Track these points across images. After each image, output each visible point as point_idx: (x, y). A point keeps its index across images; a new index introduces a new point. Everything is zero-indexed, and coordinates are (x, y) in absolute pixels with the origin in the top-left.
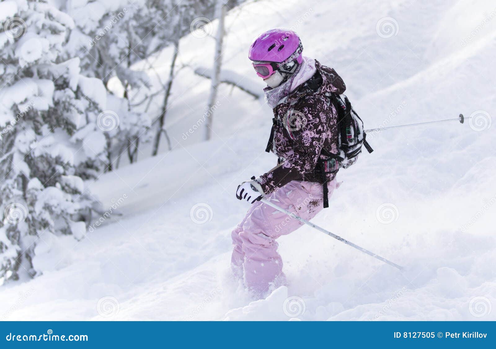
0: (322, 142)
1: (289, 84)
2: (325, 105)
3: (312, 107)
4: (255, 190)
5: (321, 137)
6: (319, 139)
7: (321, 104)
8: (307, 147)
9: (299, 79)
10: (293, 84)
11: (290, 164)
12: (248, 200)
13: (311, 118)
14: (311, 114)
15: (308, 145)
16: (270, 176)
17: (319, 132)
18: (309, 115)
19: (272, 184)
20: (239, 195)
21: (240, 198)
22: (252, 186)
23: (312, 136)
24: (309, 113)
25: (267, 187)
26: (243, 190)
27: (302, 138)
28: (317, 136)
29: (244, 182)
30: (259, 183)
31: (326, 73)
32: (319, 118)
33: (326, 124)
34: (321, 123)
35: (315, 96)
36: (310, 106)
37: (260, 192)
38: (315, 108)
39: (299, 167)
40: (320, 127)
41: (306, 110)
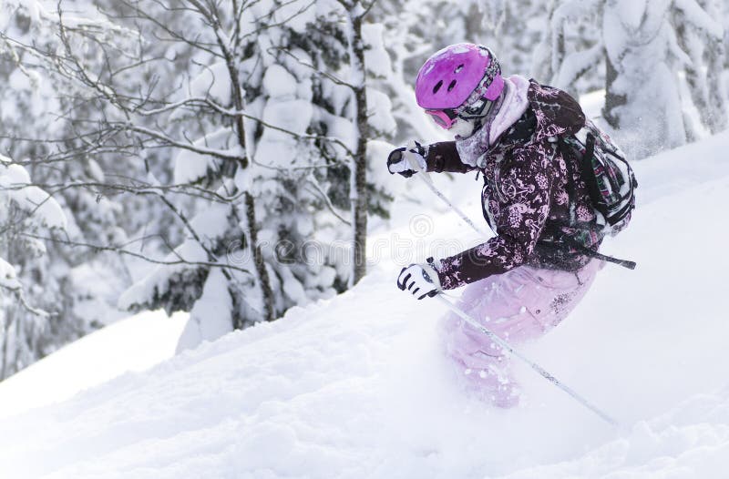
0: (541, 220)
1: (485, 134)
2: (545, 160)
3: (523, 167)
4: (428, 279)
5: (539, 212)
6: (535, 217)
7: (537, 159)
8: (515, 229)
9: (500, 124)
10: (491, 133)
11: (490, 250)
12: (414, 293)
13: (522, 185)
14: (521, 179)
15: (516, 226)
16: (456, 263)
17: (536, 205)
18: (518, 180)
19: (456, 276)
20: (401, 282)
21: (403, 287)
22: (424, 272)
23: (524, 212)
24: (518, 177)
25: (447, 278)
26: (409, 276)
27: (509, 214)
28: (532, 211)
29: (413, 265)
30: (436, 270)
31: (544, 104)
32: (535, 183)
33: (547, 190)
34: (539, 191)
35: (527, 148)
36: (519, 165)
37: (436, 285)
38: (528, 168)
39: (503, 258)
40: (538, 198)
41: (513, 172)
